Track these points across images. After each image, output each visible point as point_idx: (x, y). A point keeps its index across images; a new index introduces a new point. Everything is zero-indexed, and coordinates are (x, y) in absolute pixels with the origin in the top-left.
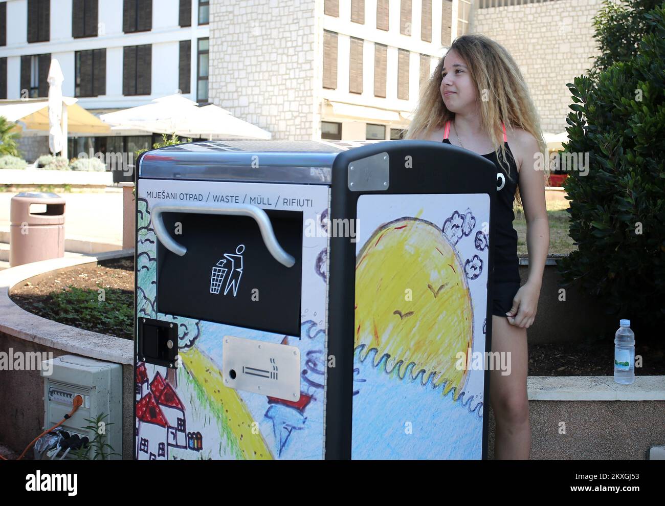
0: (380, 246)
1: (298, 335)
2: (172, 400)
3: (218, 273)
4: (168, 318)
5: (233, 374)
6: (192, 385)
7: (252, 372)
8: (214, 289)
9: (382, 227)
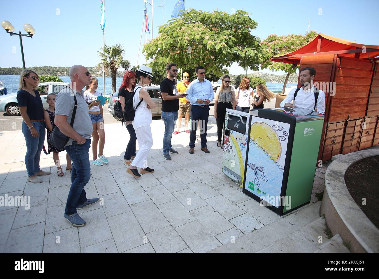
0: (256, 125)
1: (245, 134)
2: (229, 141)
3: (236, 124)
4: (229, 129)
5: (236, 139)
6: (231, 140)
7: (239, 139)
8: (235, 126)
9: (256, 122)
